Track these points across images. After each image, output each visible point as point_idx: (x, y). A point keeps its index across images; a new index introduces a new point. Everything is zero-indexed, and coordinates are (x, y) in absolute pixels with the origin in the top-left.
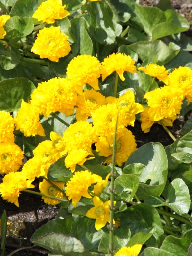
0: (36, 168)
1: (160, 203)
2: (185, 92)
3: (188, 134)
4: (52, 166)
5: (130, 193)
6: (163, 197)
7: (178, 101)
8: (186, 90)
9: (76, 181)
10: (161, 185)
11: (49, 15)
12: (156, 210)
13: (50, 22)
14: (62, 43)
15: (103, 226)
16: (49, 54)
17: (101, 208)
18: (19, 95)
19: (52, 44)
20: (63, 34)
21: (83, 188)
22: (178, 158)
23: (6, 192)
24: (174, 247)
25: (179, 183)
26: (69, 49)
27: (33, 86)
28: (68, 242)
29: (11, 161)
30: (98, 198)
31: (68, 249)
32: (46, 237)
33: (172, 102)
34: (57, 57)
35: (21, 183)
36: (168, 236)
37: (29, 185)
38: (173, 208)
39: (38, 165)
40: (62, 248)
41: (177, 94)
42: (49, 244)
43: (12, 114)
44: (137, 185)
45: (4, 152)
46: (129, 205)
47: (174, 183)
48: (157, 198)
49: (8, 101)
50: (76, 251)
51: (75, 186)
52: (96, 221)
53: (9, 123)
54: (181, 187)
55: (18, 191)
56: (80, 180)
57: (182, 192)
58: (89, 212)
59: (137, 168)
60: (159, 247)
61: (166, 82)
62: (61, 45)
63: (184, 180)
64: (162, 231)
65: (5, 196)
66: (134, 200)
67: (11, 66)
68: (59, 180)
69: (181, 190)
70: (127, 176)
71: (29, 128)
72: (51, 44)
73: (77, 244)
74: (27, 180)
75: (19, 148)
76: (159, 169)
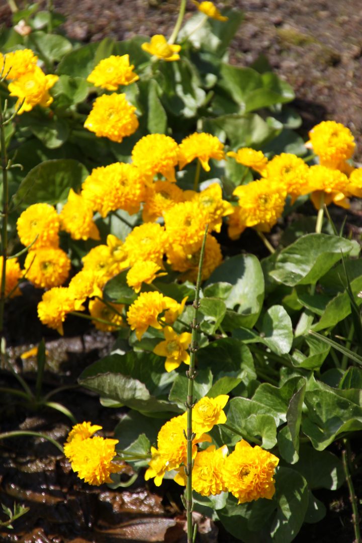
0: (88, 284)
1: (252, 337)
2: (288, 188)
3: (292, 245)
4: (109, 282)
5: (213, 323)
6: (257, 329)
7: (280, 200)
8: (290, 185)
9: (141, 306)
10: (255, 315)
11: (110, 78)
12: (247, 348)
13: (112, 88)
14: (127, 117)
15: (176, 366)
16: (110, 130)
17: (173, 343)
18: (66, 181)
19: (114, 118)
20: (129, 104)
21: (151, 316)
22: (278, 278)
23: (48, 315)
24: (270, 398)
25: (278, 312)
26: (137, 124)
27: (85, 171)
28: (129, 386)
29: (54, 271)
30: (170, 329)
31: (128, 395)
32: (100, 379)
33: (271, 200)
34: (119, 136)
35: (67, 303)
36: (264, 384)
37: (78, 306)
38: (269, 345)
39: (91, 280)
40: (119, 393)
41: (278, 191)
42: (103, 387)
43: (55, 207)
44: (223, 313)
45: (43, 260)
46: (211, 338)
47: (272, 311)
48: (249, 331)
49: (51, 189)
50: (139, 398)
51: (142, 312)
52: (167, 360)
53: (53, 221)
54: (282, 317)
55: (63, 314)
56: (147, 304)
57: (283, 323)
58: (158, 346)
59: (222, 289)
60: (250, 397)
61: (264, 173)
62: (126, 119)
63: (286, 308)
64: (253, 375)
65: (45, 320)
66: (218, 332)
67: (55, 143)
68: (119, 301)
69: (282, 321)
70: (209, 300)
71: (79, 229)
72: (112, 117)
73: (141, 389)
74: (76, 299)
75: (64, 254)
76: (252, 290)
